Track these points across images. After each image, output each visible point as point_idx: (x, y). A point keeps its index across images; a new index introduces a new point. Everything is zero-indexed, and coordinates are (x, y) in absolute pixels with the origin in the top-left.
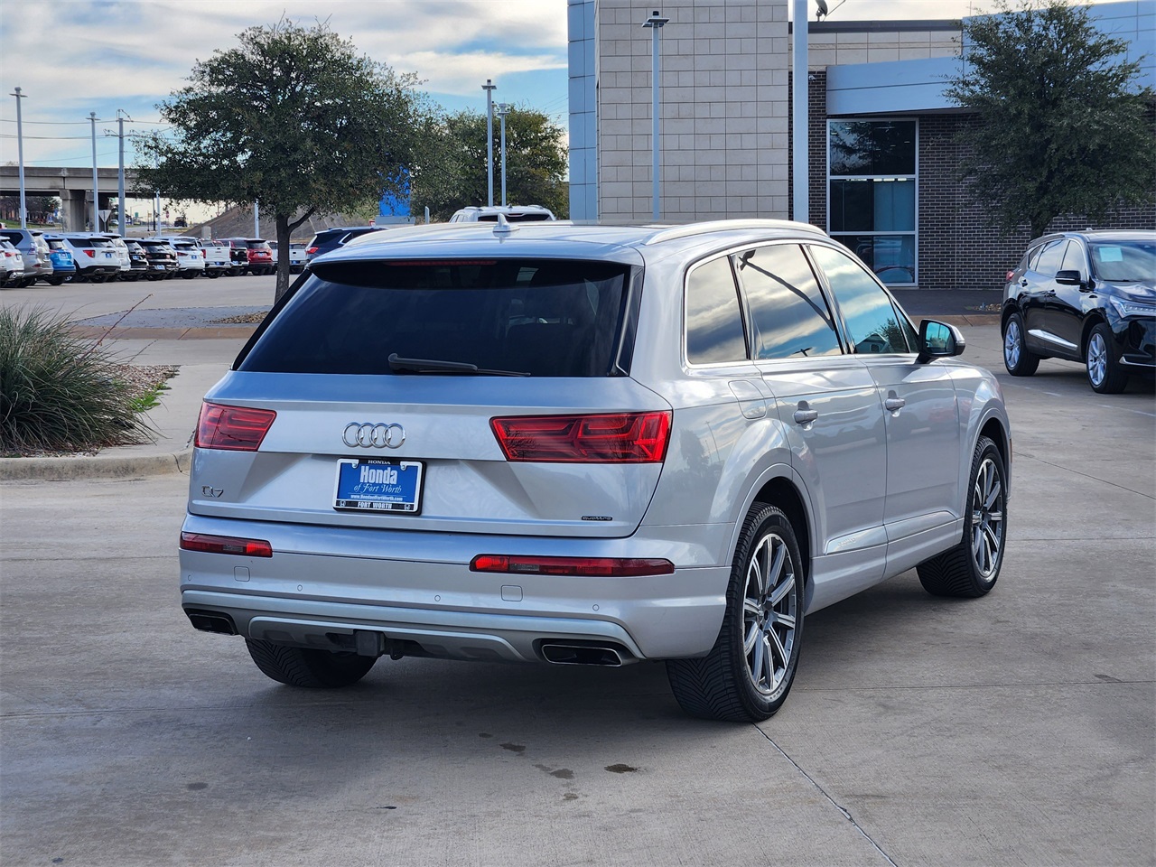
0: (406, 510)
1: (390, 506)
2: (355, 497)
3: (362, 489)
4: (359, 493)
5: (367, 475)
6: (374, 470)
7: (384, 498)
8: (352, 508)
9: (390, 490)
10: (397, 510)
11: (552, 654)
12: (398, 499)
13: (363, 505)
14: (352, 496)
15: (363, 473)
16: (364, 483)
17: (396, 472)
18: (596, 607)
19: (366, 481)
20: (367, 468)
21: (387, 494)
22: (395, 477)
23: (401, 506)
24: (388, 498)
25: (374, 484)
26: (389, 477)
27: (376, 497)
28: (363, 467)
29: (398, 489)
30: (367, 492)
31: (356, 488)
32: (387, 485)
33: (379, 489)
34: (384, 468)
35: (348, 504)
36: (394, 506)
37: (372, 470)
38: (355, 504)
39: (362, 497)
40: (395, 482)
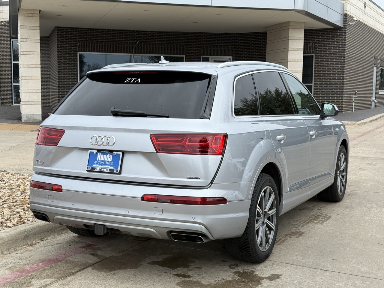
0: (115, 172)
1: (108, 170)
2: (95, 166)
3: (98, 162)
4: (96, 164)
5: (100, 157)
7: (106, 166)
8: (93, 170)
9: (109, 163)
10: (111, 172)
11: (175, 237)
12: (112, 167)
13: (97, 169)
14: (94, 166)
15: (98, 156)
16: (98, 160)
17: (111, 156)
18: (193, 218)
19: (99, 159)
20: (100, 154)
21: (108, 165)
22: (111, 158)
23: (113, 170)
24: (108, 167)
25: (103, 161)
26: (109, 158)
27: (103, 166)
28: (98, 154)
29: (112, 163)
30: (100, 164)
31: (95, 162)
32: (107, 161)
33: (104, 163)
34: (107, 154)
35: (92, 168)
36: (110, 170)
37: (102, 155)
38: (95, 169)
39: (98, 166)
40: (111, 160)
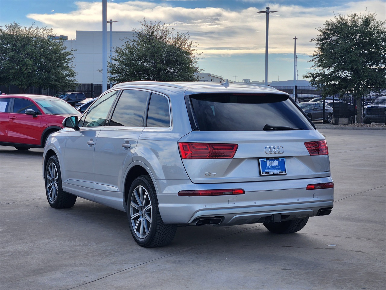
0: (284, 173)
1: (279, 173)
2: (267, 171)
3: (268, 168)
4: (267, 170)
5: (269, 163)
6: (271, 162)
7: (276, 170)
8: (267, 174)
9: (277, 167)
10: (281, 174)
12: (280, 170)
13: (271, 173)
16: (268, 166)
20: (269, 161)
22: (278, 163)
23: (282, 172)
24: (277, 170)
25: (272, 166)
26: (276, 163)
27: (273, 170)
28: (267, 161)
29: (279, 167)
30: (270, 169)
32: (275, 166)
33: (274, 168)
34: (274, 161)
35: (266, 173)
36: (280, 172)
37: (270, 162)
38: (268, 173)
39: (269, 171)
40: (278, 165)
